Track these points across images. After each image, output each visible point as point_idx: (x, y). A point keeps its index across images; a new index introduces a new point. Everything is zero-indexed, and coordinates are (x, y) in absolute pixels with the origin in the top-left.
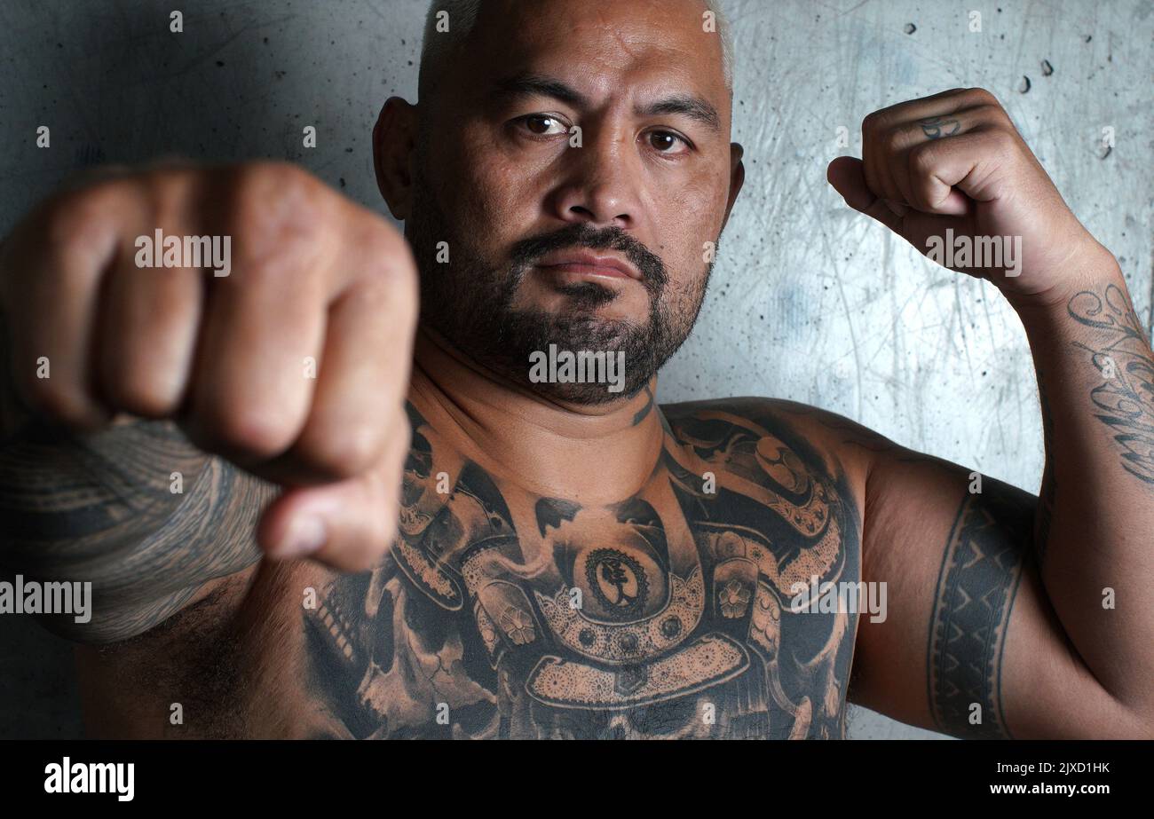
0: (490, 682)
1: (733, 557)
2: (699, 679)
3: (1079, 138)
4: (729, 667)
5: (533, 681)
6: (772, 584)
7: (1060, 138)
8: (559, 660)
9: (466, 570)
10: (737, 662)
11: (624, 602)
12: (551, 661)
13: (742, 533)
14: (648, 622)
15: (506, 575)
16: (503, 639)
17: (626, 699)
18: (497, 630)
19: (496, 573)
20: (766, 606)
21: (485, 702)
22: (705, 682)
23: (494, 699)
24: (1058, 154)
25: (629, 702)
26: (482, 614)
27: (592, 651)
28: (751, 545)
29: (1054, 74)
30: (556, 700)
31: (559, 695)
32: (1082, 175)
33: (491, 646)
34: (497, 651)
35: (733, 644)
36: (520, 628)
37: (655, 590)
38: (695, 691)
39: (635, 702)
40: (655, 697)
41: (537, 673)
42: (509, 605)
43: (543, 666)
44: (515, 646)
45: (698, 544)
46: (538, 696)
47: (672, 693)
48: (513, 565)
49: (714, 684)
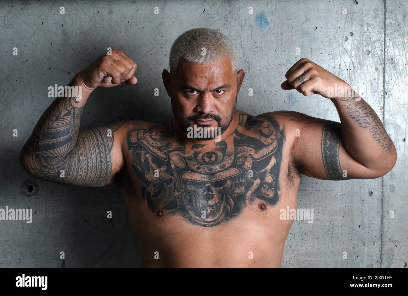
0: (172, 175)
1: (244, 152)
2: (228, 176)
3: (361, 50)
4: (236, 173)
5: (182, 175)
6: (252, 156)
7: (356, 51)
8: (190, 172)
9: (170, 154)
10: (238, 172)
11: (210, 162)
12: (188, 172)
13: (248, 146)
14: (216, 165)
15: (180, 156)
16: (176, 167)
17: (210, 180)
18: (175, 165)
19: (178, 155)
20: (249, 161)
21: (171, 179)
22: (229, 177)
23: (173, 178)
24: (356, 55)
25: (210, 181)
26: (172, 162)
27: (199, 171)
28: (249, 148)
29: (353, 35)
30: (188, 179)
31: (189, 178)
32: (363, 59)
33: (173, 168)
34: (174, 169)
35: (238, 169)
36: (181, 165)
37: (220, 159)
38: (227, 178)
39: (212, 181)
40: (217, 180)
41: (184, 174)
42: (179, 161)
43: (186, 173)
44: (179, 169)
45: (235, 149)
46: (183, 178)
47: (222, 179)
48: (183, 154)
49: (231, 177)
